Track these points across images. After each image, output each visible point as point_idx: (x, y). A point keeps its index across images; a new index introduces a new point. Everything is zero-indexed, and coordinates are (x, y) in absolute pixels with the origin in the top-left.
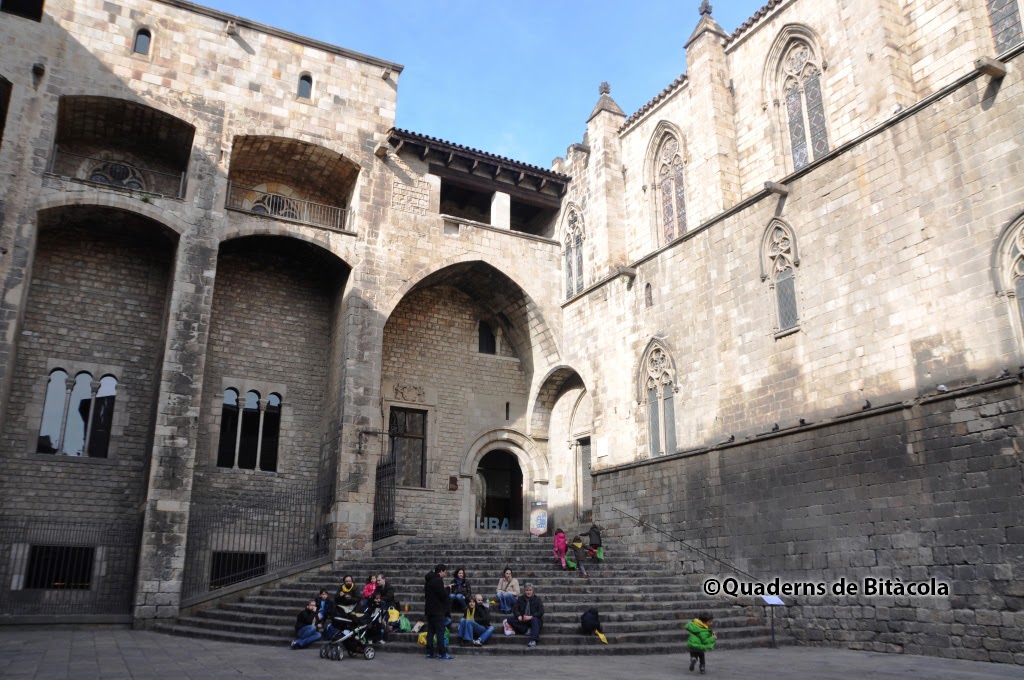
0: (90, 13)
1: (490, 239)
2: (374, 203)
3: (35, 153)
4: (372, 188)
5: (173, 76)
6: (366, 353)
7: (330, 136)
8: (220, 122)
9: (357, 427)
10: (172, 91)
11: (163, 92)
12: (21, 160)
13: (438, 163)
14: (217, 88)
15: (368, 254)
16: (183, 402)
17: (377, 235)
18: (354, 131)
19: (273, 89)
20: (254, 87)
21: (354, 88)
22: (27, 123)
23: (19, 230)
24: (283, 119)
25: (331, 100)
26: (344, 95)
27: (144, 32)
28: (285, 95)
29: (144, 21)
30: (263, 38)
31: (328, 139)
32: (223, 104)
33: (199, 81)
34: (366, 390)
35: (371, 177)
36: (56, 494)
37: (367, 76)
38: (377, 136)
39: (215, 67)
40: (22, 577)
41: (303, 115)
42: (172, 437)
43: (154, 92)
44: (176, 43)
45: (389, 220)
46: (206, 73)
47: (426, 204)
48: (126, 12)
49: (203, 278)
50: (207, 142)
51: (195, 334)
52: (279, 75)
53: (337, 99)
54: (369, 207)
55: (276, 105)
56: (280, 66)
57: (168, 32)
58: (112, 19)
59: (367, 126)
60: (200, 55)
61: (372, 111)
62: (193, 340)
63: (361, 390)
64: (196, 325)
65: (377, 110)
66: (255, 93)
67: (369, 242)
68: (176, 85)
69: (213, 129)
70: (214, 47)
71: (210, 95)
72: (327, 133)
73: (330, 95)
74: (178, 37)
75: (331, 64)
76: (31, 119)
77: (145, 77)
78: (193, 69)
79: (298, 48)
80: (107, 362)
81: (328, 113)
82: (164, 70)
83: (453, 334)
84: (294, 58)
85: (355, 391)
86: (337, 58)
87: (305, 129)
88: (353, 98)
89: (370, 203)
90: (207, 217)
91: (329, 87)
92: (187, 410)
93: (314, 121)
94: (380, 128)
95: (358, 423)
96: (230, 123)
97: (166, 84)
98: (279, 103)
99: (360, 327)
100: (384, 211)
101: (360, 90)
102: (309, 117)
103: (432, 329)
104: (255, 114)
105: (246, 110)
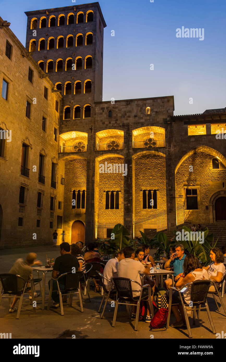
0: (99, 112)
1: (205, 139)
2: (169, 138)
3: (93, 147)
4: (168, 133)
5: (117, 120)
6: (171, 178)
7: (156, 123)
8: (129, 128)
9: (170, 197)
10: (117, 124)
11: (115, 125)
12: (91, 150)
13: (187, 121)
14: (127, 120)
15: (169, 152)
16: (128, 196)
17: (171, 146)
18: (162, 120)
19: (140, 115)
20: (135, 116)
21: (160, 107)
22: (91, 141)
23: (93, 164)
24: (143, 122)
25: (154, 113)
26: (158, 110)
27: (110, 111)
28: (143, 116)
29: (109, 109)
30: (136, 102)
31: (155, 124)
32: (129, 123)
33: (123, 119)
34: (171, 187)
35: (168, 130)
36: (110, 218)
37: (164, 103)
38: (168, 119)
39: (126, 114)
40: (106, 235)
41: (148, 120)
42: (127, 204)
43: (114, 126)
44: (117, 112)
45: (174, 141)
46: (124, 117)
47: (184, 134)
48: (106, 109)
49: (130, 167)
50: (127, 134)
51: (129, 180)
52: (141, 111)
53: (156, 112)
54: (168, 139)
55: (141, 119)
56: (141, 108)
57: (115, 109)
58: (103, 111)
59: (165, 117)
60: (122, 113)
61: (166, 112)
62: (129, 182)
63: (170, 187)
64: (129, 178)
65: (167, 111)
66: (136, 118)
67: (169, 149)
68: (118, 122)
69: (127, 130)
70: (125, 109)
71: (126, 122)
72: (155, 122)
73: (154, 111)
74: (117, 110)
75: (154, 103)
76: (91, 140)
77: (111, 123)
78: (121, 117)
79: (145, 102)
80: (117, 187)
81: (154, 117)
82: (115, 119)
83: (204, 165)
84: (144, 105)
85: (169, 188)
86: (155, 100)
87: (149, 123)
88: (161, 110)
89: (168, 138)
90: (129, 152)
91: (154, 109)
92: (130, 198)
93: (151, 120)
94: (168, 116)
95: (170, 196)
96: (131, 128)
97: (116, 123)
98: (142, 118)
99: (168, 171)
100: (172, 140)
101: (162, 107)
102: (150, 120)
103: (197, 165)
104: (136, 123)
105: (134, 123)
